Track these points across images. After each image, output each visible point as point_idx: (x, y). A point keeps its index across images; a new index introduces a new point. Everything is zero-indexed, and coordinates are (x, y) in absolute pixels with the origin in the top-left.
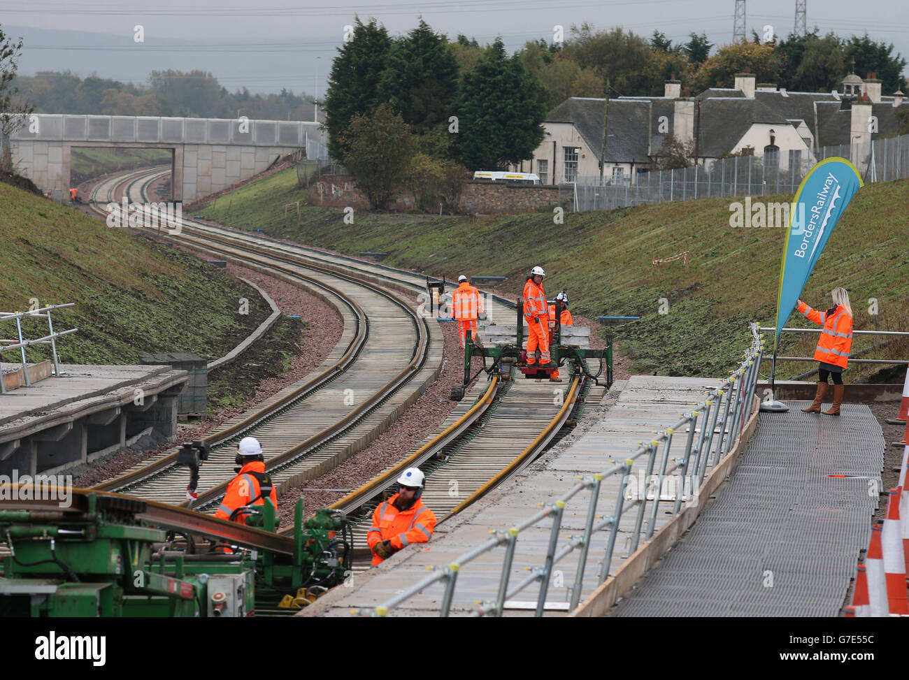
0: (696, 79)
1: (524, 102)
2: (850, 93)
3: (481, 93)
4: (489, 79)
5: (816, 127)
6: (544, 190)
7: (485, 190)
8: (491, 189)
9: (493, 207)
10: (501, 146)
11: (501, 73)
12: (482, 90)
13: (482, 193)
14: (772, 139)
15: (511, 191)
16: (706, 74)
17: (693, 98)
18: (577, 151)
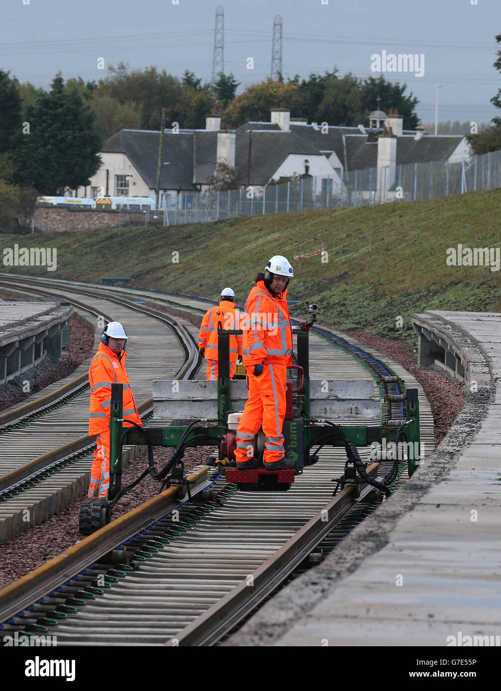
0: (226, 114)
1: (83, 133)
2: (375, 127)
3: (44, 125)
4: (50, 112)
5: (345, 158)
6: (103, 214)
7: (47, 214)
8: (53, 212)
9: (54, 229)
10: (62, 173)
11: (61, 106)
12: (44, 121)
13: (45, 216)
14: (307, 168)
15: (71, 215)
16: (236, 111)
17: (234, 131)
18: (127, 178)
